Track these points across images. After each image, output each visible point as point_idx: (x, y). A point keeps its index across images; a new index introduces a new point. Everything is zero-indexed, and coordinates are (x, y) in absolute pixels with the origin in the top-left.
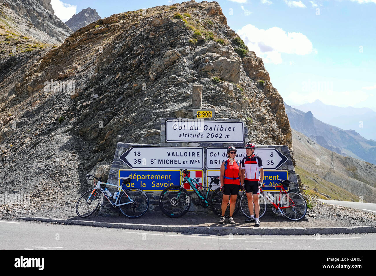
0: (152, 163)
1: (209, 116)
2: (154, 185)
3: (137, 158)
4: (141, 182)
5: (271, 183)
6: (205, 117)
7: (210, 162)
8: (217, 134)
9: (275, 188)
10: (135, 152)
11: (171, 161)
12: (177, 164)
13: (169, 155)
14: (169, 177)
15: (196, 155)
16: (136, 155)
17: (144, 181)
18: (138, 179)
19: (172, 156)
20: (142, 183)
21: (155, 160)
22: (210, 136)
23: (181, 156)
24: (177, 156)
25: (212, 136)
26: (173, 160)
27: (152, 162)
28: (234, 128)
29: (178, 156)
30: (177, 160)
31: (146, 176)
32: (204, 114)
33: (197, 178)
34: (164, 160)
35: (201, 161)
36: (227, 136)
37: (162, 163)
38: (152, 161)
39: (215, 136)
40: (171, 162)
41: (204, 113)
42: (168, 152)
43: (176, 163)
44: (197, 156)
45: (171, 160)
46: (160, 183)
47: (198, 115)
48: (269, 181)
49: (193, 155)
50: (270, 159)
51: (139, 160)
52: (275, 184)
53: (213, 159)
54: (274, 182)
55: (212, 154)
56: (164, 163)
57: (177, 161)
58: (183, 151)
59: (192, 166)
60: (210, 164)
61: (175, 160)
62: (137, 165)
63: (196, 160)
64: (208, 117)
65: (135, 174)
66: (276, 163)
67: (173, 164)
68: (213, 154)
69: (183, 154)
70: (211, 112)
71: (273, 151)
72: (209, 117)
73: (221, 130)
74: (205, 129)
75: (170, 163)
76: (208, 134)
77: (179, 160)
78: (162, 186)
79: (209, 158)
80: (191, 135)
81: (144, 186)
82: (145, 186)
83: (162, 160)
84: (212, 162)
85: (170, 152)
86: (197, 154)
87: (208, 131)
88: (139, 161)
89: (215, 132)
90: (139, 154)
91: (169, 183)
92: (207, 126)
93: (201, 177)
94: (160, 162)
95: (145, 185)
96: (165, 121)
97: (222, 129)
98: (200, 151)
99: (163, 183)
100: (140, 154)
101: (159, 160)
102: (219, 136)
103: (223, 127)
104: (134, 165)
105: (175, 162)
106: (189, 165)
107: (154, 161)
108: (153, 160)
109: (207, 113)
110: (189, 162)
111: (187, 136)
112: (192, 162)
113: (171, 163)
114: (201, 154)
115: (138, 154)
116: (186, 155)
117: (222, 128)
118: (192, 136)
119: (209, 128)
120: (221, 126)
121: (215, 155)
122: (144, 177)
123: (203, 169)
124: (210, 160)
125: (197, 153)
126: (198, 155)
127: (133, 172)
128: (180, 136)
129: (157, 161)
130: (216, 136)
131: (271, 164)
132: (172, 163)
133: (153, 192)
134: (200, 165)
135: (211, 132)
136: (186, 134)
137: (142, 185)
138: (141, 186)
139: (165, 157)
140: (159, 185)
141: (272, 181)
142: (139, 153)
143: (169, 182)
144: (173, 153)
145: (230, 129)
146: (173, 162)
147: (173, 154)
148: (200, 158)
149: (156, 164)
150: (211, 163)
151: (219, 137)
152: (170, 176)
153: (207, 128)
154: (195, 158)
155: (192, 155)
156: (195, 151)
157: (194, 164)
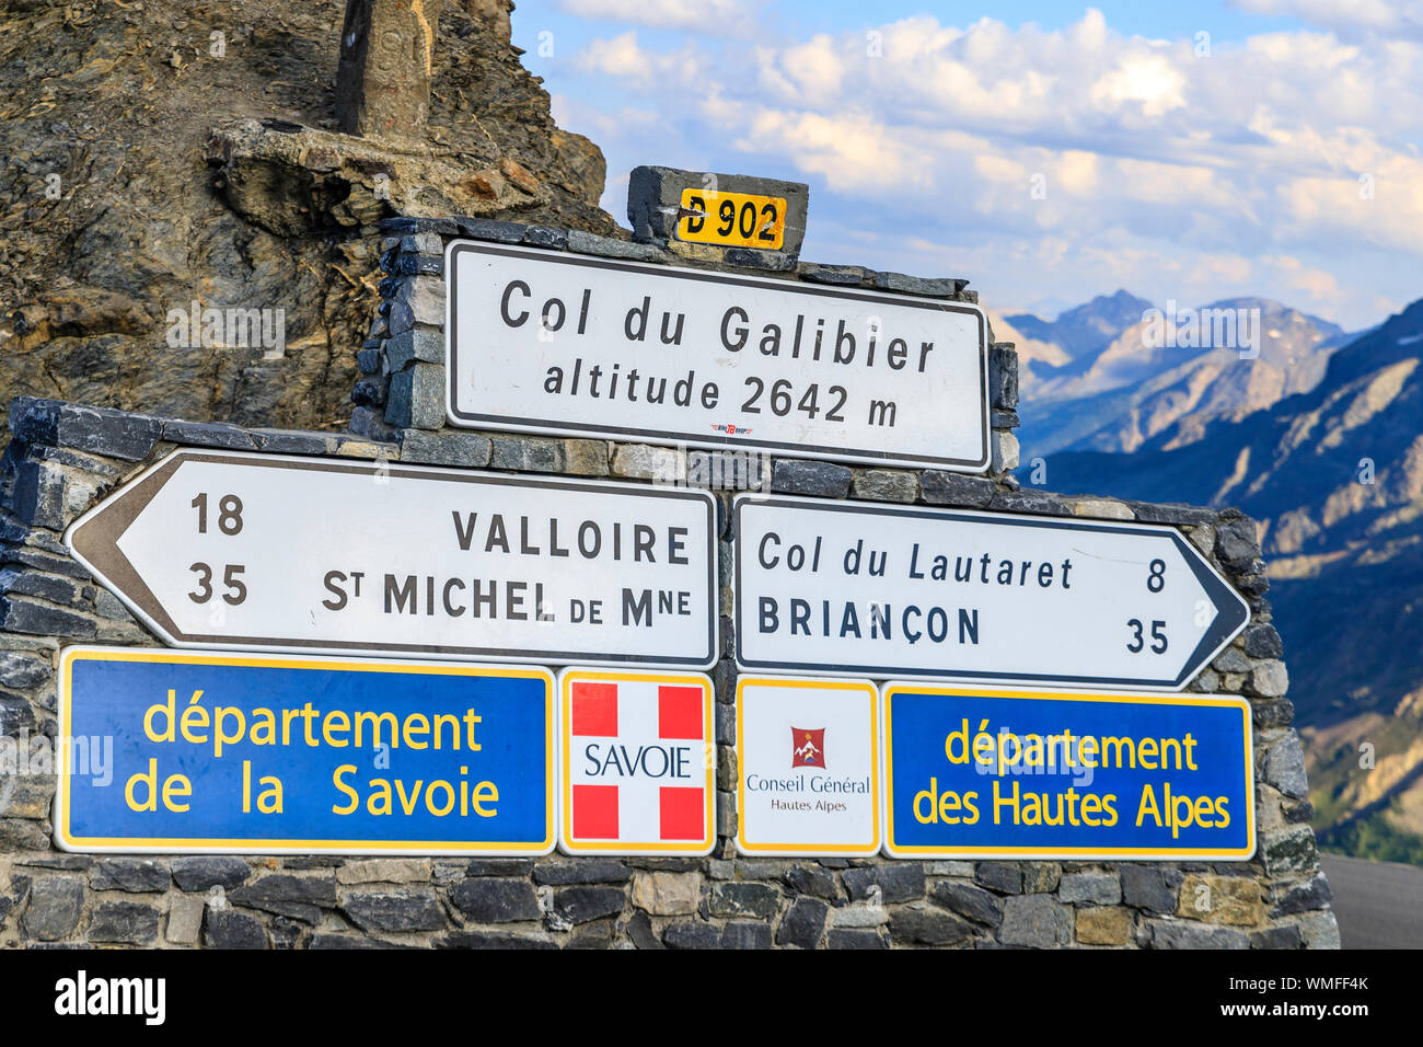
0: (336, 599)
1: (764, 236)
2: (346, 801)
3: (218, 550)
4: (247, 765)
5: (1148, 790)
6: (735, 239)
7: (763, 615)
8: (813, 389)
9: (1176, 835)
10: (200, 501)
11: (485, 591)
12: (523, 616)
13: (465, 543)
14: (464, 726)
15: (661, 548)
16: (203, 529)
17: (269, 760)
18: (220, 737)
19: (488, 549)
20: (255, 776)
21: (358, 576)
22: (764, 402)
23: (555, 551)
24: (526, 549)
25: (781, 403)
26: (493, 584)
27: (337, 588)
28: (926, 348)
29: (536, 551)
30: (523, 586)
31: (288, 716)
32: (730, 219)
33: (667, 744)
34: (430, 580)
35: (698, 603)
36: (878, 409)
37: (413, 611)
38: (335, 581)
39: (801, 407)
40: (478, 598)
41: (728, 203)
42: (456, 515)
43: (517, 608)
44: (673, 560)
45: (477, 583)
46: (399, 784)
47: (685, 220)
48: (1141, 776)
49: (643, 549)
50: (1149, 608)
51: (230, 569)
52: (1177, 801)
53: (783, 585)
54: (1167, 786)
55: (771, 550)
56: (430, 611)
57: (528, 595)
58: (571, 507)
59: (636, 638)
60: (764, 629)
61: (511, 586)
62: (217, 617)
63: (662, 593)
64: (755, 242)
65: (198, 694)
66: (1183, 643)
67: (493, 615)
68: (781, 552)
69: (567, 539)
70: (781, 204)
71: (1165, 549)
72: (765, 244)
73: (838, 358)
74: (734, 339)
75: (470, 610)
76: (749, 381)
77: (539, 587)
78: (408, 809)
79: (755, 582)
80: (633, 377)
81: (270, 801)
82: (278, 807)
83: (412, 581)
84: (772, 615)
85: (473, 517)
86: (674, 545)
87: (751, 359)
88: (229, 582)
89: (801, 372)
90: (232, 515)
91: (464, 778)
92: (745, 319)
93: (697, 734)
94: (398, 593)
95: (278, 792)
96: (447, 238)
97: (845, 354)
98: (695, 517)
99: (419, 784)
100: (236, 515)
101: (390, 581)
102: (826, 401)
103: (850, 336)
104: (188, 618)
105: (512, 600)
106: (614, 634)
107: (348, 586)
108: (343, 578)
109: (749, 211)
110: (612, 609)
111: (604, 385)
112: (637, 607)
113: (477, 614)
114: (696, 545)
115: (225, 514)
116: (590, 546)
117: (846, 343)
118: (641, 388)
119: (755, 336)
120: (842, 323)
121: (796, 559)
122: (270, 727)
123: (712, 673)
124: (763, 601)
125: (671, 539)
126: (678, 553)
127: (186, 678)
128: (554, 381)
129: (374, 587)
130: (808, 403)
131: (1154, 648)
132: (485, 607)
133: (336, 862)
134: (688, 634)
135: (770, 370)
136: (596, 373)
137: (257, 790)
138: (247, 808)
139: (436, 557)
140: (387, 795)
141: (1157, 779)
142: (231, 506)
143: (464, 770)
144: (497, 520)
145: (897, 351)
146: (492, 599)
147: (497, 539)
148: (693, 578)
149: (366, 619)
150: (769, 622)
151: (830, 416)
152: (472, 718)
153: (744, 334)
154: (656, 576)
155: (639, 547)
156: (660, 514)
157: (649, 623)
